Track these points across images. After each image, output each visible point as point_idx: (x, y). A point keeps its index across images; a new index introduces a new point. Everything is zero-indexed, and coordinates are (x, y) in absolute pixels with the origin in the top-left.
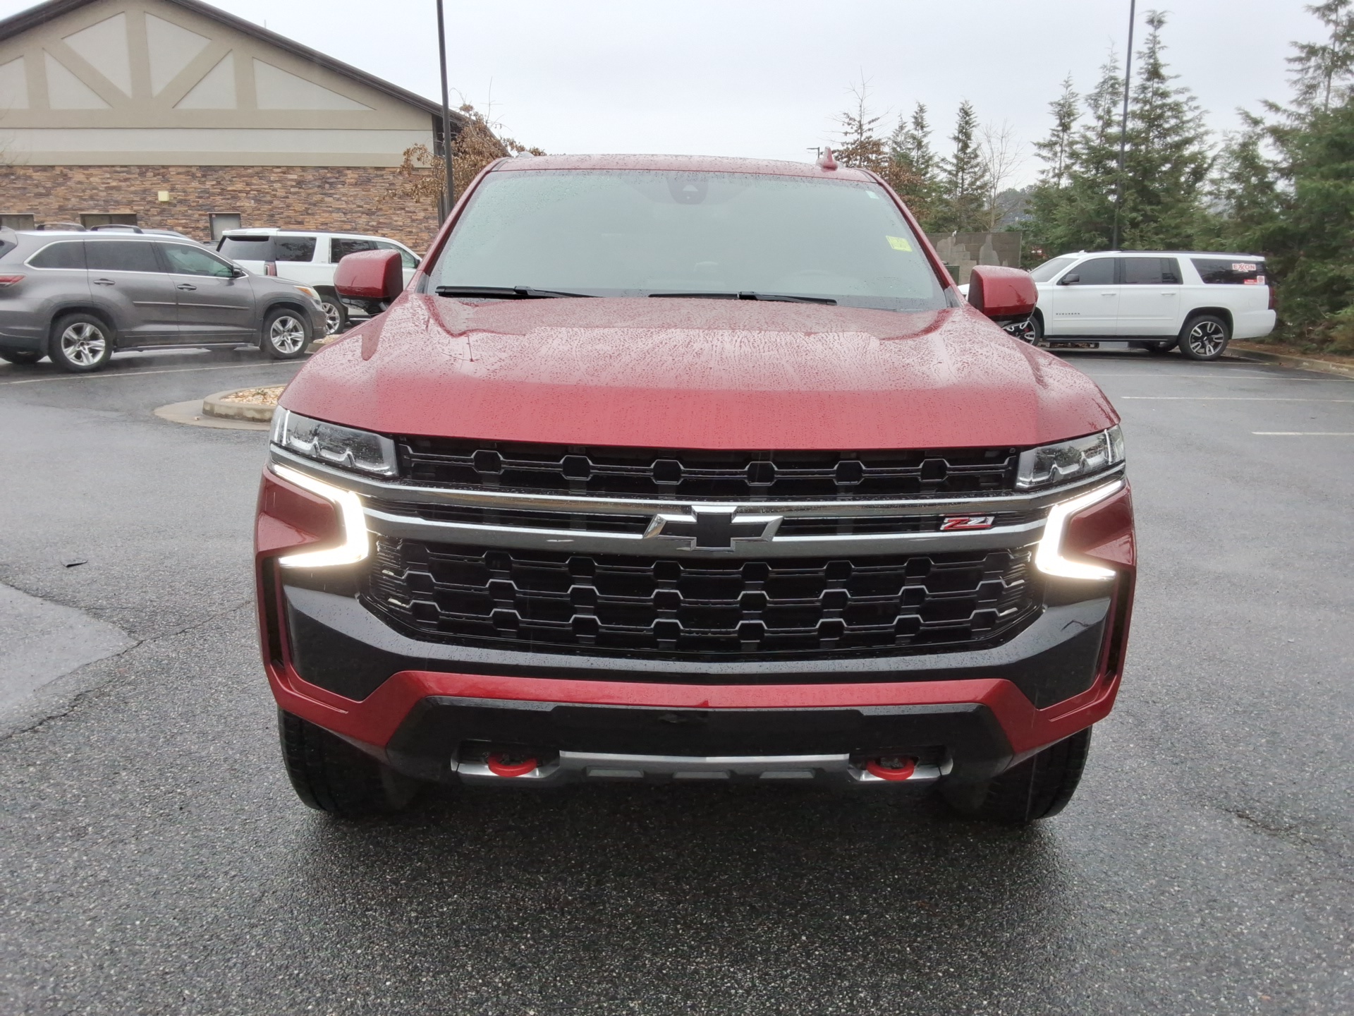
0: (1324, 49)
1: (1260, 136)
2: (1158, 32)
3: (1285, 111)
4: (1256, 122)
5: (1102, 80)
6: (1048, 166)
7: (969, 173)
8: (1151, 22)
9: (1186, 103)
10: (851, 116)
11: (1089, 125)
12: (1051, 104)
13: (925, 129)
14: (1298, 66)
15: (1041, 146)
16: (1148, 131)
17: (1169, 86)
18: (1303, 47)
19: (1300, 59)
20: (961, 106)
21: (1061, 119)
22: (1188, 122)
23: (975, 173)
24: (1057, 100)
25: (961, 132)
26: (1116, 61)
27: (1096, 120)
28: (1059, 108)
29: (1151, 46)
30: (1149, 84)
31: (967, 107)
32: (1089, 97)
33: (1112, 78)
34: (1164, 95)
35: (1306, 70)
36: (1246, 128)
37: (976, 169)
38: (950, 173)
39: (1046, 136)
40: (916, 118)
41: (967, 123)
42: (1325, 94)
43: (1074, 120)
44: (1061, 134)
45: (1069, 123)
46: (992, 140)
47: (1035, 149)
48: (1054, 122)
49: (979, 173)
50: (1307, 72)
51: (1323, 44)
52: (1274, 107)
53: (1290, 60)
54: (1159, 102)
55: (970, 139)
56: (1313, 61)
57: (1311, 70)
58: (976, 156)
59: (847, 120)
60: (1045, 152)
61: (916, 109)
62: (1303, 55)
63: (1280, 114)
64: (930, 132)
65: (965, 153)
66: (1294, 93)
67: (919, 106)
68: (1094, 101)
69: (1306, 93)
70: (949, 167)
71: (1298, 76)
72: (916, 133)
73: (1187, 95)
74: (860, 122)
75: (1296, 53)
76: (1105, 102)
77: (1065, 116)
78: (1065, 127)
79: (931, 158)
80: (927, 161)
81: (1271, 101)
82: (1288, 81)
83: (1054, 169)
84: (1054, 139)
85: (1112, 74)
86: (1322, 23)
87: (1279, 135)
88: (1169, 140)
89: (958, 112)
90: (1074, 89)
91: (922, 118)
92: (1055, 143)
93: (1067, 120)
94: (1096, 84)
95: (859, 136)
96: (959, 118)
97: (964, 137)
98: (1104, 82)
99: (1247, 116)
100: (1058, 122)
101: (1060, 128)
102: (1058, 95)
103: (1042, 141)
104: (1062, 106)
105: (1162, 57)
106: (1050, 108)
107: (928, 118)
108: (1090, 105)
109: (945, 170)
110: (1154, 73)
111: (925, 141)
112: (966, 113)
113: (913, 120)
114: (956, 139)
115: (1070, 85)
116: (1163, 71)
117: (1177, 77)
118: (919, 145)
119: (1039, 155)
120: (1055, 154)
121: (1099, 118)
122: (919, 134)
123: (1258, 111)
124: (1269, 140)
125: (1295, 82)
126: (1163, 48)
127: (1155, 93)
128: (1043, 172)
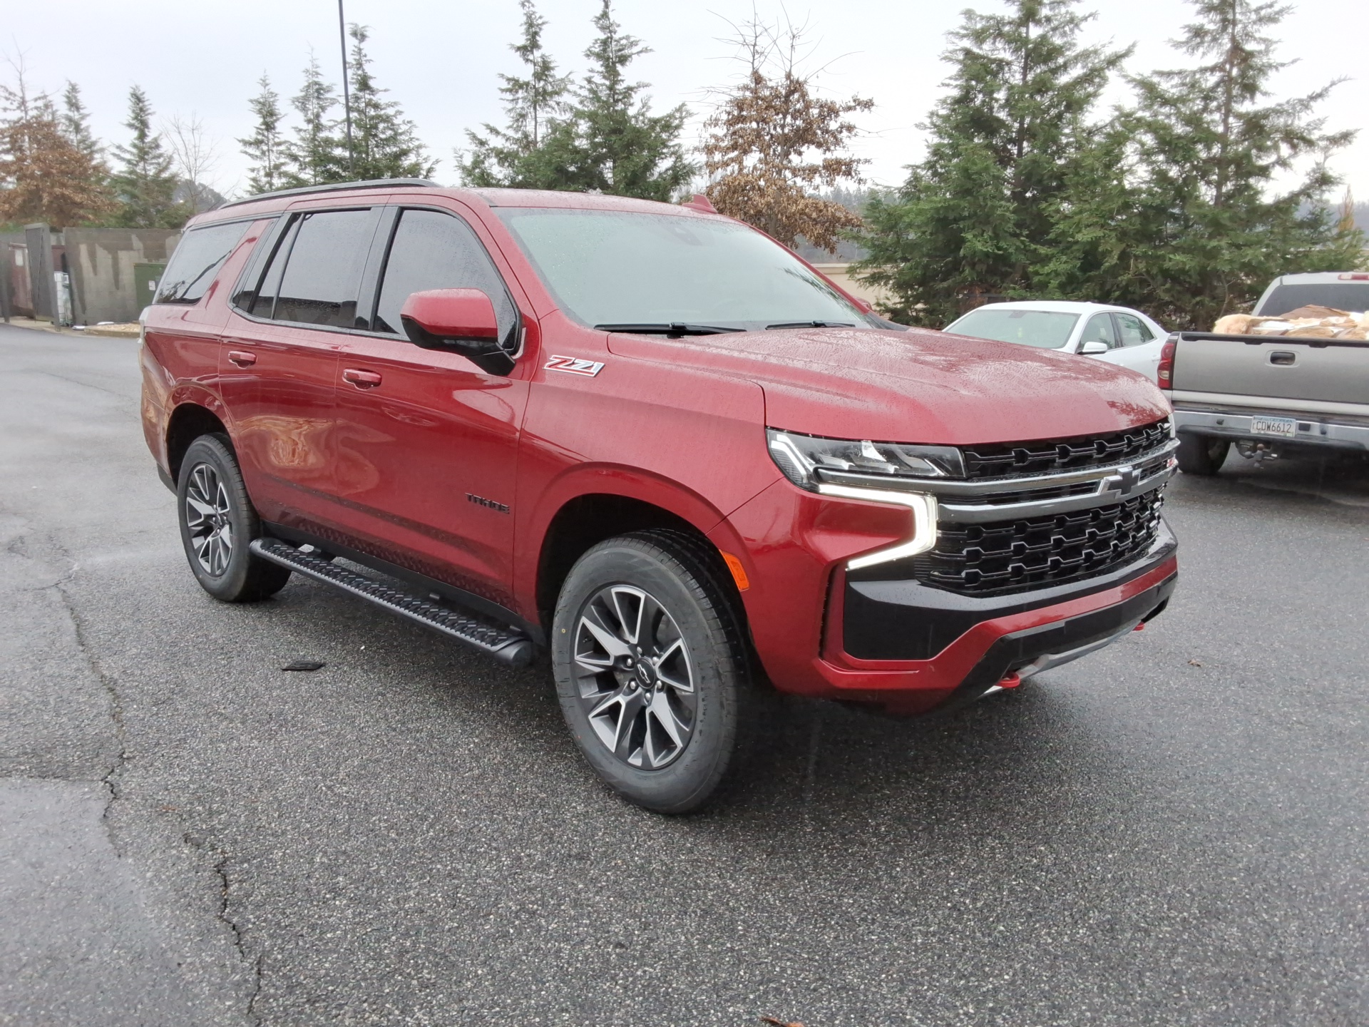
0: (527, 84)
1: (488, 156)
2: (362, 46)
3: (504, 135)
4: (482, 143)
5: (306, 84)
6: (257, 164)
7: (152, 164)
8: (355, 34)
9: (395, 116)
10: (10, 90)
11: (300, 127)
12: (251, 101)
13: (81, 111)
14: (509, 96)
15: (246, 143)
16: (366, 139)
17: (380, 98)
18: (509, 80)
19: (510, 90)
20: (132, 91)
21: (264, 117)
22: (401, 134)
23: (159, 164)
24: (256, 98)
25: (136, 118)
26: (317, 67)
27: (305, 124)
28: (259, 107)
29: (357, 57)
30: (361, 94)
31: (139, 93)
32: (295, 100)
33: (316, 83)
34: (376, 106)
35: (515, 100)
36: (474, 147)
37: (161, 160)
38: (129, 162)
39: (251, 135)
40: (68, 97)
41: (141, 110)
42: (533, 123)
43: (278, 119)
44: (266, 133)
45: (273, 123)
46: (182, 131)
47: (240, 146)
48: (258, 120)
49: (164, 164)
50: (517, 103)
51: (526, 80)
52: (494, 131)
53: (503, 90)
54: (372, 112)
55: (148, 127)
56: (521, 94)
57: (520, 101)
58: (158, 146)
59: (7, 95)
60: (252, 150)
61: (67, 87)
62: (510, 86)
63: (500, 137)
64: (88, 115)
65: (143, 142)
66: (509, 122)
67: (71, 84)
68: (302, 104)
69: (517, 120)
70: (128, 156)
71: (510, 106)
72: (71, 114)
73: (397, 108)
74: (23, 98)
75: (505, 85)
76: (313, 106)
77: (269, 116)
78: (269, 127)
79: (94, 144)
80: (90, 147)
81: (492, 125)
82: (504, 108)
83: (265, 167)
84: (260, 137)
85: (316, 80)
86: (521, 60)
87: (503, 157)
88: (388, 150)
89: (129, 96)
90: (273, 88)
91: (75, 97)
92: (262, 142)
93: (268, 119)
94: (301, 87)
95: (23, 114)
96: (130, 103)
97: (140, 123)
98: (308, 87)
99: (474, 137)
100: (261, 120)
101: (263, 127)
102: (258, 93)
103: (247, 139)
104: (263, 104)
105: (369, 69)
106: (251, 105)
107: (82, 98)
108: (297, 107)
109: (123, 159)
110: (364, 84)
111: (84, 124)
112: (138, 99)
113: (65, 99)
114: (131, 126)
115: (267, 85)
116: (372, 83)
117: (385, 91)
118: (78, 129)
119: (246, 153)
120: (263, 153)
121: (309, 121)
122: (76, 116)
123: (483, 134)
124: (494, 160)
125: (510, 111)
126: (369, 61)
127: (369, 104)
128: (253, 170)
